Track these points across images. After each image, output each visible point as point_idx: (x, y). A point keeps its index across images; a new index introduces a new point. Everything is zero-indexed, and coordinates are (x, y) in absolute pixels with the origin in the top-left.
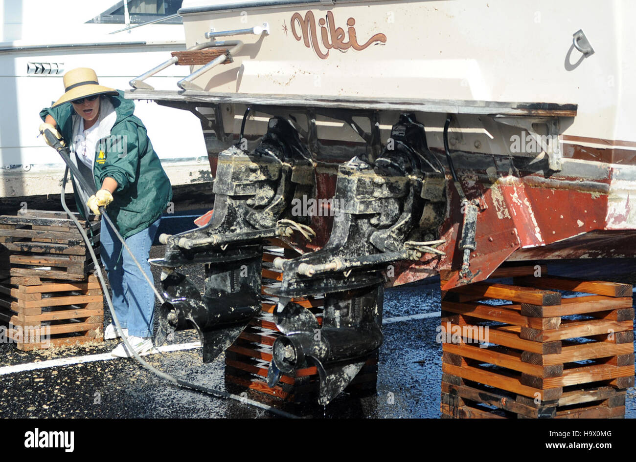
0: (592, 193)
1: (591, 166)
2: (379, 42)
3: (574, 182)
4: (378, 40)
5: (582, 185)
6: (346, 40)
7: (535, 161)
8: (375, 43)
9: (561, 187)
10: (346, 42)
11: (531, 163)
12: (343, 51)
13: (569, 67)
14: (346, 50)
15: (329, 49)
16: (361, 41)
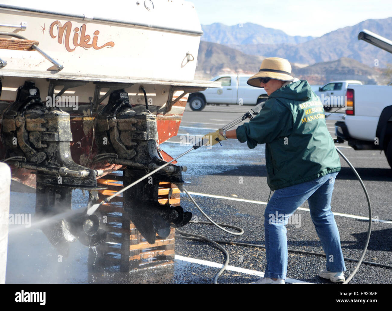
0: (176, 120)
1: (179, 109)
2: (110, 46)
3: (172, 116)
4: (109, 45)
5: (174, 117)
6: (90, 42)
7: (162, 108)
8: (108, 46)
9: (168, 119)
10: (90, 44)
11: (160, 109)
12: (86, 48)
13: (182, 66)
14: (88, 48)
15: (76, 46)
16: (99, 44)
